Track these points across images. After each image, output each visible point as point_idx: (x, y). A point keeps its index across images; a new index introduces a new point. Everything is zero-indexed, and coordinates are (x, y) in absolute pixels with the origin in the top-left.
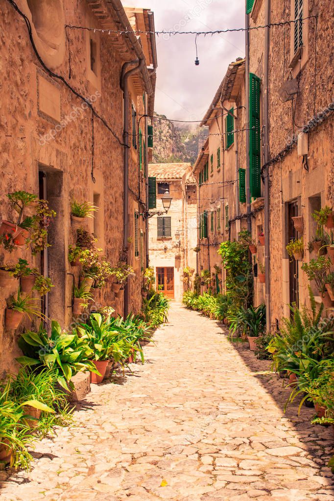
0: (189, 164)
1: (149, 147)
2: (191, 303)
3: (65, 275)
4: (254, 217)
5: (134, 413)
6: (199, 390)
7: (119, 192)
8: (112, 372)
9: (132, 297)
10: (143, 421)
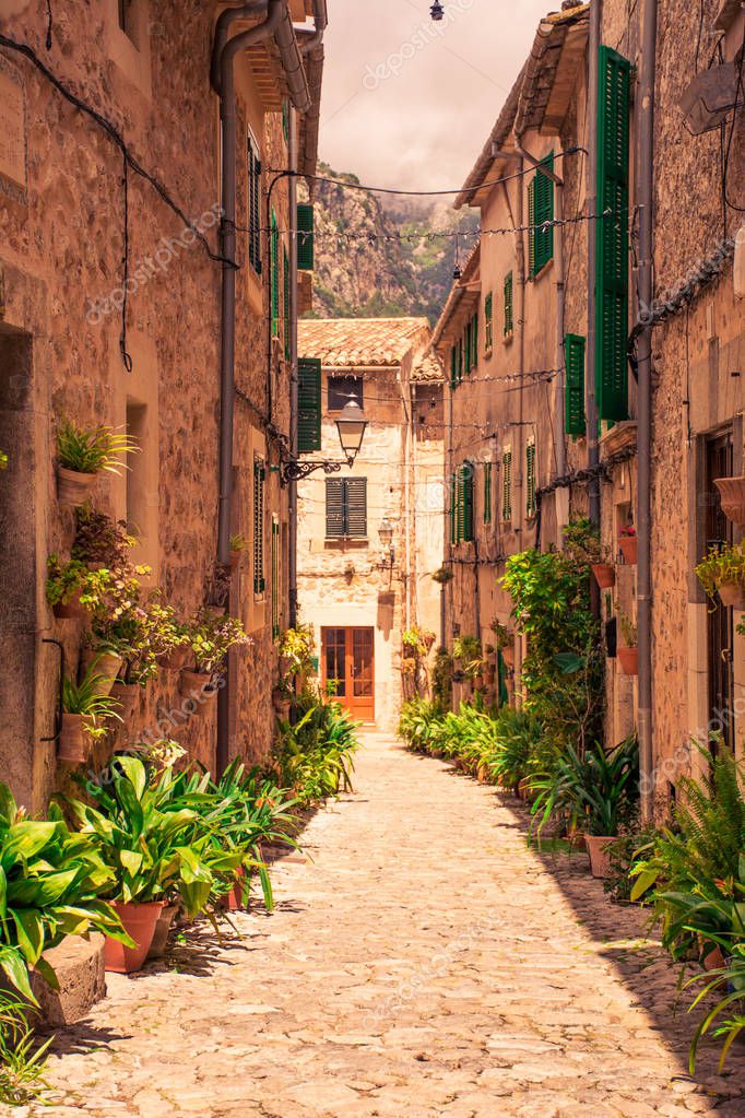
0: (423, 321)
1: (299, 267)
2: (422, 734)
3: (34, 643)
4: (608, 479)
5: (232, 1063)
6: (432, 994)
7: (206, 399)
8: (174, 940)
9: (243, 715)
10: (259, 1085)
